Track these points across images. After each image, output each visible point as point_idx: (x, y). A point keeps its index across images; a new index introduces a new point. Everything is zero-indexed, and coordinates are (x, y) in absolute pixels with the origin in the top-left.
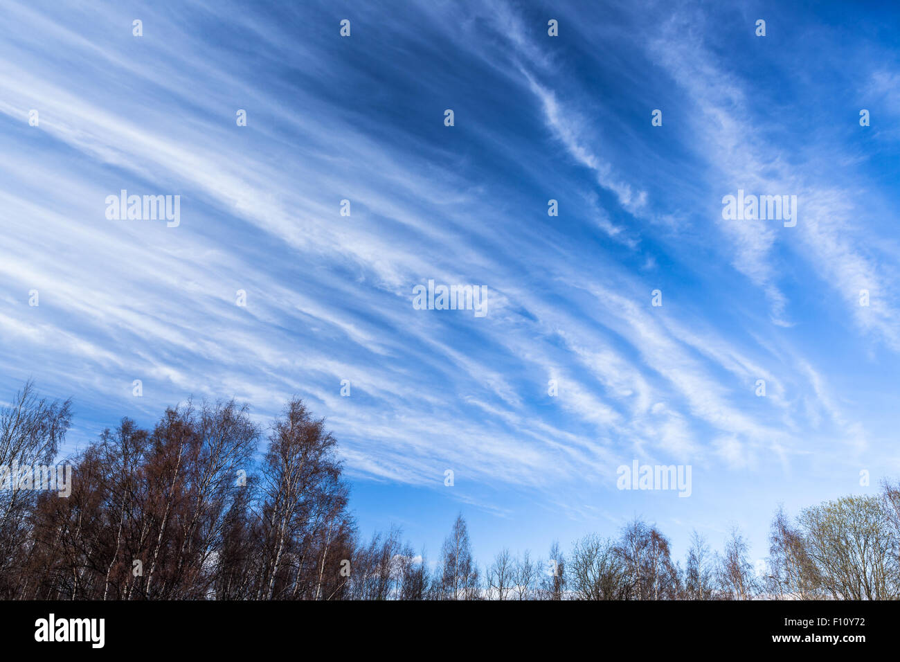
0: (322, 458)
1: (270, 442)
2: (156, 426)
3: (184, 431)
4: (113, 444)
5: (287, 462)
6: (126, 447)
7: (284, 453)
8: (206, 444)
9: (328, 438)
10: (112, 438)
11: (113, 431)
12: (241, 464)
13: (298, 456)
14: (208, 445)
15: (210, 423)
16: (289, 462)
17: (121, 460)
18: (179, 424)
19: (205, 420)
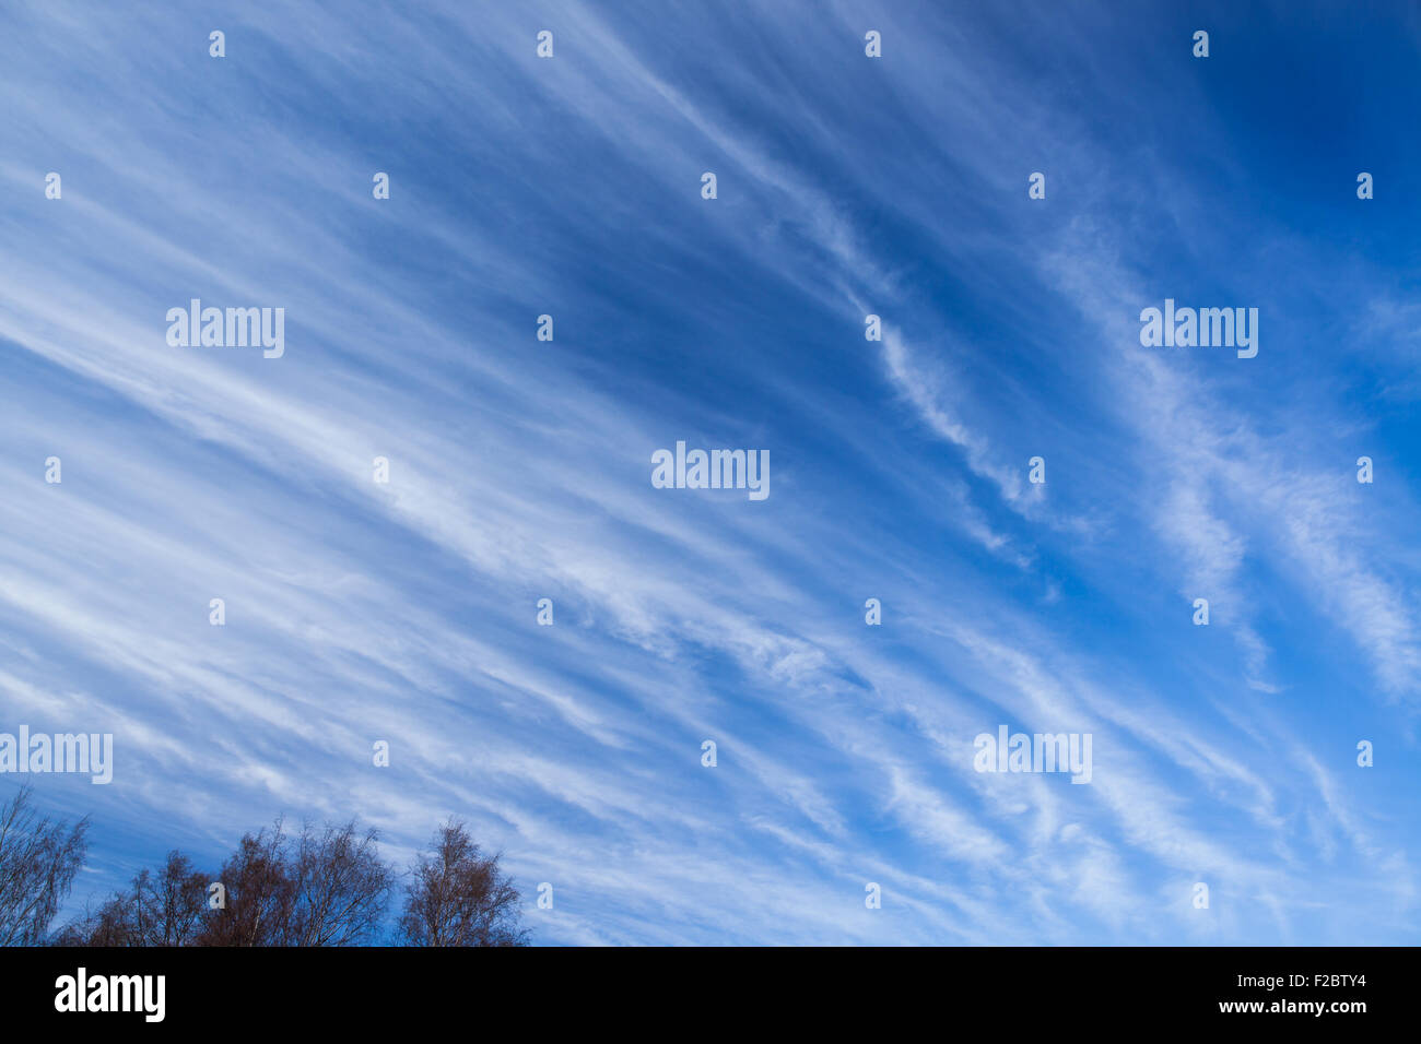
0: (496, 924)
1: (408, 896)
2: (224, 866)
3: (268, 877)
4: (153, 896)
5: (435, 931)
6: (172, 903)
7: (431, 918)
8: (303, 901)
9: (506, 890)
10: (150, 887)
11: (154, 874)
12: (361, 934)
13: (454, 921)
14: (307, 902)
15: (313, 861)
16: (440, 932)
17: (160, 926)
18: (261, 864)
19: (304, 858)
